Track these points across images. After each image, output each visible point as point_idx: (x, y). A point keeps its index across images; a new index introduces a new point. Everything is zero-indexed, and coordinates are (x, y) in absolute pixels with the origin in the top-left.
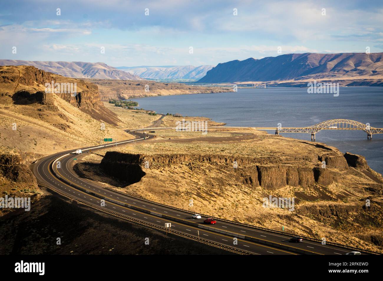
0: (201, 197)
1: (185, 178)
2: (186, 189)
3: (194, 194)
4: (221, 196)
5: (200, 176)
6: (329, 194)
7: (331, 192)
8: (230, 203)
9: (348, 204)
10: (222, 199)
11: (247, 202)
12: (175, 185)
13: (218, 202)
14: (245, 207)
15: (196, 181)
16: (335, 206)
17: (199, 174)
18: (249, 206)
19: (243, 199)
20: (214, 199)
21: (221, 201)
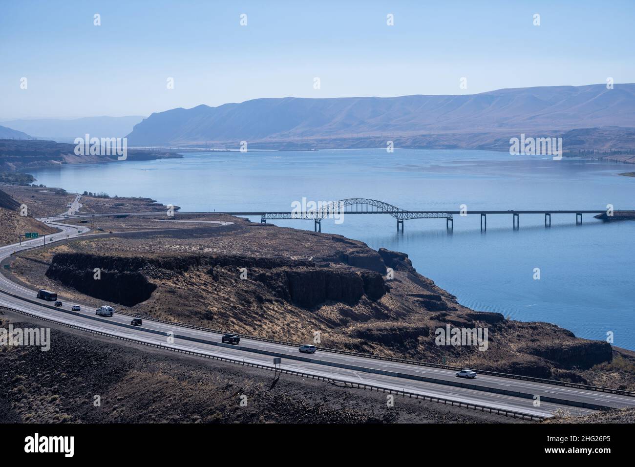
0: (241, 320)
1: (210, 293)
2: (218, 309)
3: (231, 316)
4: (266, 318)
5: (229, 289)
6: (386, 312)
7: (387, 308)
8: (279, 328)
9: (413, 325)
10: (268, 323)
11: (300, 326)
12: (202, 302)
13: (264, 326)
14: (299, 333)
15: (226, 296)
16: (398, 328)
17: (226, 285)
18: (304, 331)
19: (293, 322)
20: (258, 323)
21: (267, 325)
